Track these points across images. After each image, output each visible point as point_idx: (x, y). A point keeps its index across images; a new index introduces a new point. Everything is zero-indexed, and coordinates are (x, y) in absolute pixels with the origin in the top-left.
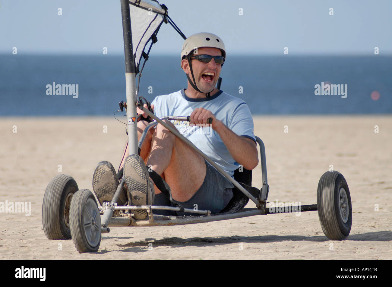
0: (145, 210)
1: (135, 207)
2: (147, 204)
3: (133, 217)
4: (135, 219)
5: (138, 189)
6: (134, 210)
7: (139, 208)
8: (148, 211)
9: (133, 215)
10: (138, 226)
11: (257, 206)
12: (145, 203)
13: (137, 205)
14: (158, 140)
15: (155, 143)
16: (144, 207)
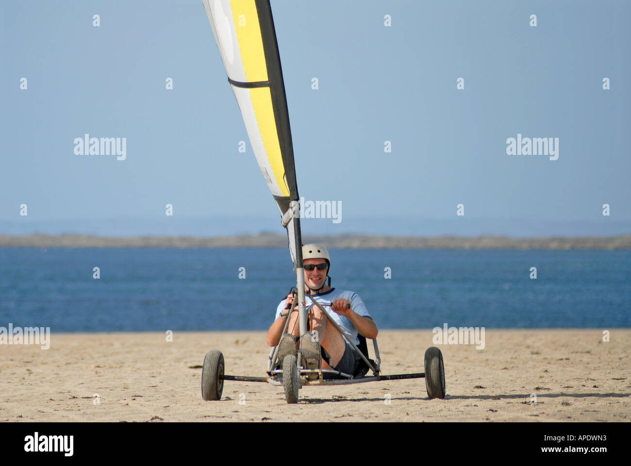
0: (318, 373)
1: (309, 371)
2: (319, 368)
3: (307, 379)
4: (308, 379)
5: (312, 358)
6: (308, 373)
7: (313, 371)
8: (320, 374)
9: (307, 377)
10: (311, 385)
11: (374, 374)
12: (317, 367)
13: (311, 369)
14: (316, 319)
15: (314, 322)
16: (316, 371)
